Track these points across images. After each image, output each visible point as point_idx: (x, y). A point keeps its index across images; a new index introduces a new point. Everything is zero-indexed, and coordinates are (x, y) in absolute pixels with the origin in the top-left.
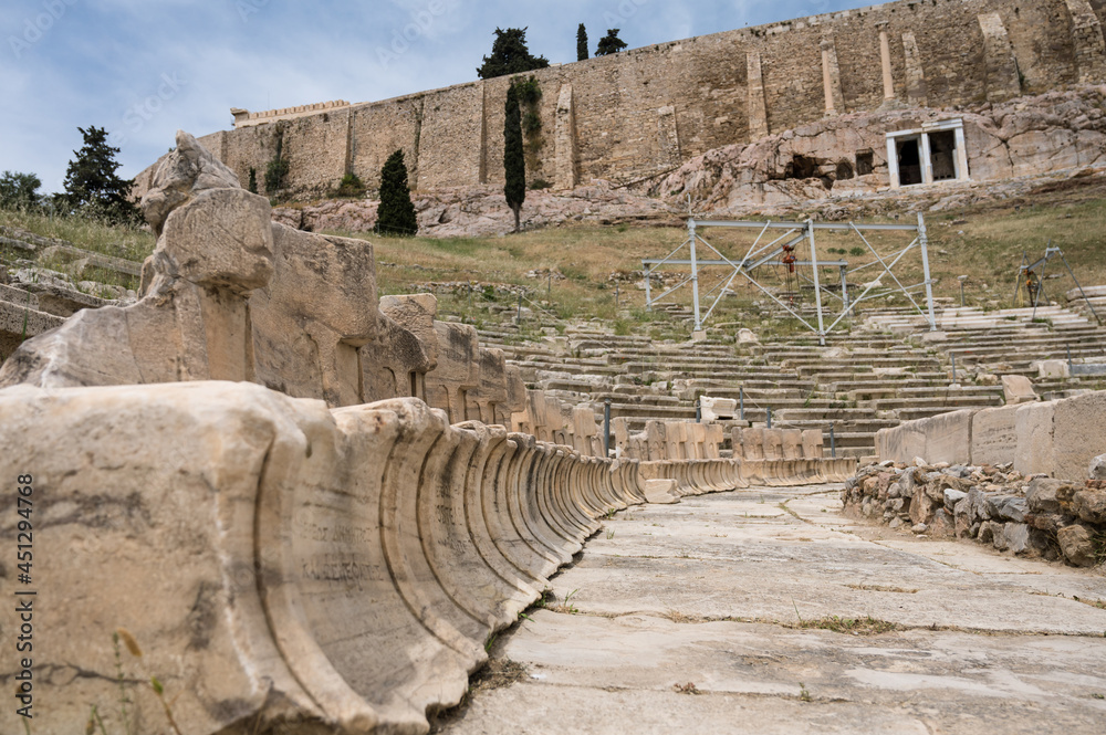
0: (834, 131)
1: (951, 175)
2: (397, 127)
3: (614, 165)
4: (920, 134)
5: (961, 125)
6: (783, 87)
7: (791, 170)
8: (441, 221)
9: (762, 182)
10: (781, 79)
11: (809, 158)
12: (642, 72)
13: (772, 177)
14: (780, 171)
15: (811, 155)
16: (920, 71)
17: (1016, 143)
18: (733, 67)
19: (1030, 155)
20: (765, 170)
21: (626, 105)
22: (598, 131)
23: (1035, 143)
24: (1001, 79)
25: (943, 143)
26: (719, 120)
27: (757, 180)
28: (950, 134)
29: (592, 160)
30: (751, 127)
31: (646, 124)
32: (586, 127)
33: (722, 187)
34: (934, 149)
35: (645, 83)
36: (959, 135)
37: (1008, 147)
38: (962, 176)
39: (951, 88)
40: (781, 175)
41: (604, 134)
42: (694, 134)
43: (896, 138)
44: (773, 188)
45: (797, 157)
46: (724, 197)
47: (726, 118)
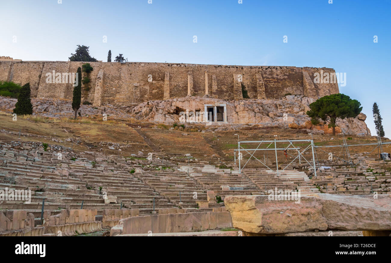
0: (189, 101)
1: (222, 120)
2: (32, 72)
3: (116, 100)
4: (214, 106)
5: (226, 106)
6: (176, 84)
7: (175, 112)
8: (45, 110)
9: (165, 114)
10: (176, 81)
11: (181, 108)
12: (130, 70)
13: (169, 113)
14: (172, 111)
15: (182, 108)
16: (216, 87)
17: (240, 113)
18: (160, 74)
19: (244, 118)
20: (167, 110)
21: (123, 80)
22: (112, 87)
23: (245, 114)
24: (238, 94)
25: (220, 109)
26: (154, 91)
27: (164, 113)
28: (222, 108)
29: (108, 97)
30: (164, 95)
31: (129, 88)
32: (108, 85)
33: (152, 114)
34: (218, 112)
35: (131, 74)
36: (225, 108)
37: (238, 114)
38: (225, 122)
39: (225, 94)
40: (172, 112)
41: (114, 89)
42: (145, 95)
43: (207, 106)
44: (169, 117)
45: (177, 108)
46: (153, 117)
47: (157, 91)
